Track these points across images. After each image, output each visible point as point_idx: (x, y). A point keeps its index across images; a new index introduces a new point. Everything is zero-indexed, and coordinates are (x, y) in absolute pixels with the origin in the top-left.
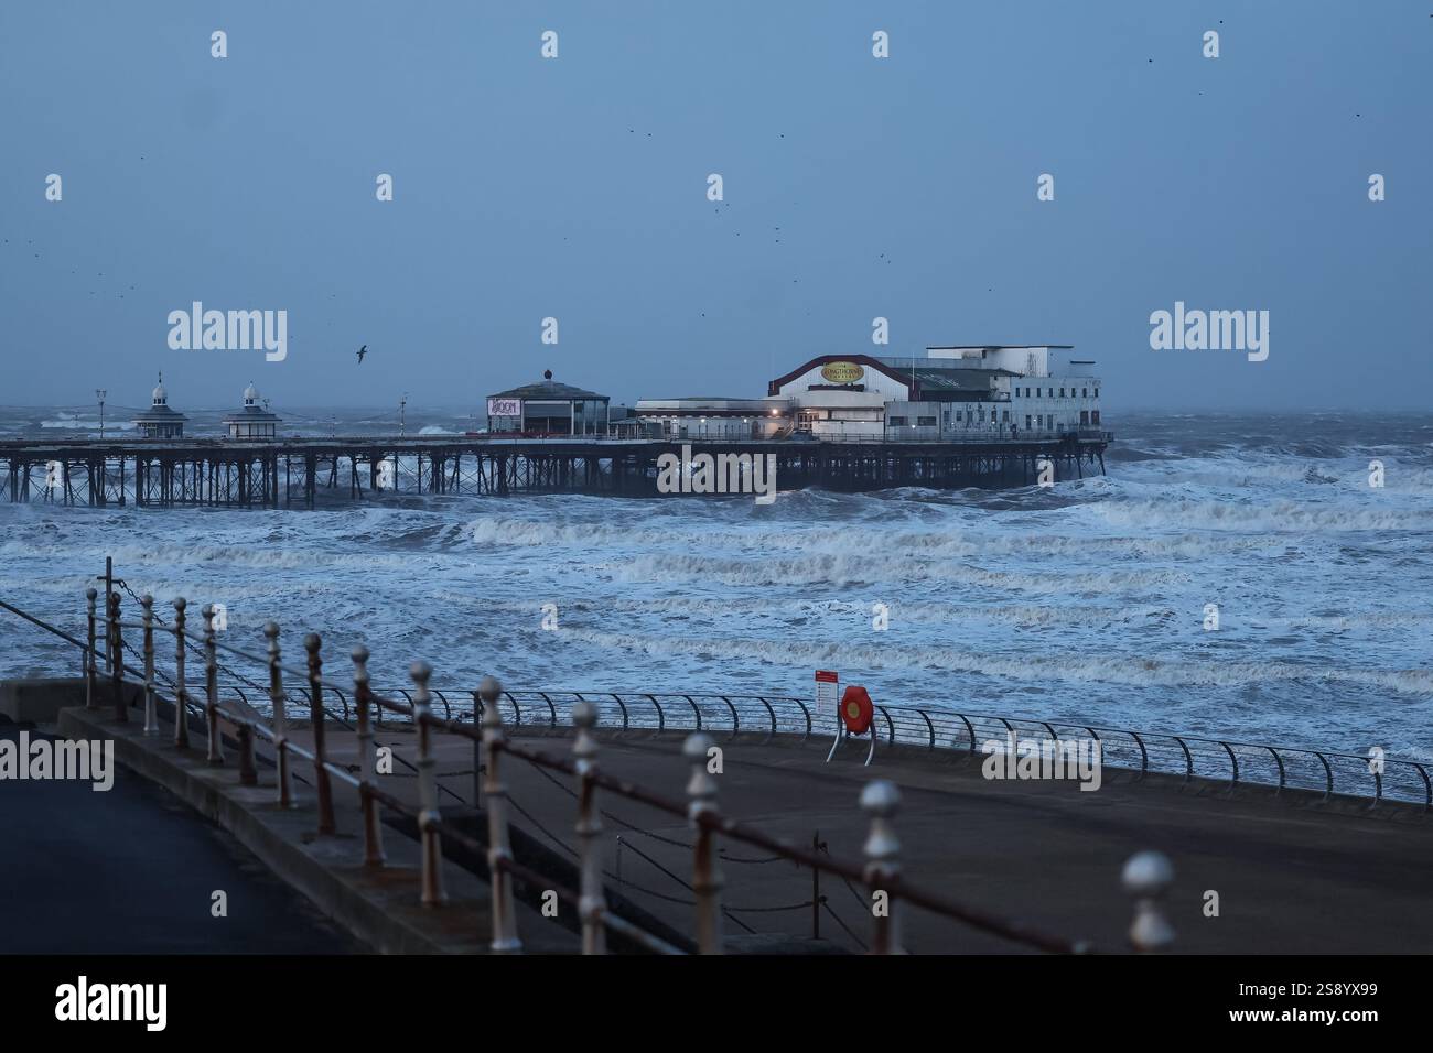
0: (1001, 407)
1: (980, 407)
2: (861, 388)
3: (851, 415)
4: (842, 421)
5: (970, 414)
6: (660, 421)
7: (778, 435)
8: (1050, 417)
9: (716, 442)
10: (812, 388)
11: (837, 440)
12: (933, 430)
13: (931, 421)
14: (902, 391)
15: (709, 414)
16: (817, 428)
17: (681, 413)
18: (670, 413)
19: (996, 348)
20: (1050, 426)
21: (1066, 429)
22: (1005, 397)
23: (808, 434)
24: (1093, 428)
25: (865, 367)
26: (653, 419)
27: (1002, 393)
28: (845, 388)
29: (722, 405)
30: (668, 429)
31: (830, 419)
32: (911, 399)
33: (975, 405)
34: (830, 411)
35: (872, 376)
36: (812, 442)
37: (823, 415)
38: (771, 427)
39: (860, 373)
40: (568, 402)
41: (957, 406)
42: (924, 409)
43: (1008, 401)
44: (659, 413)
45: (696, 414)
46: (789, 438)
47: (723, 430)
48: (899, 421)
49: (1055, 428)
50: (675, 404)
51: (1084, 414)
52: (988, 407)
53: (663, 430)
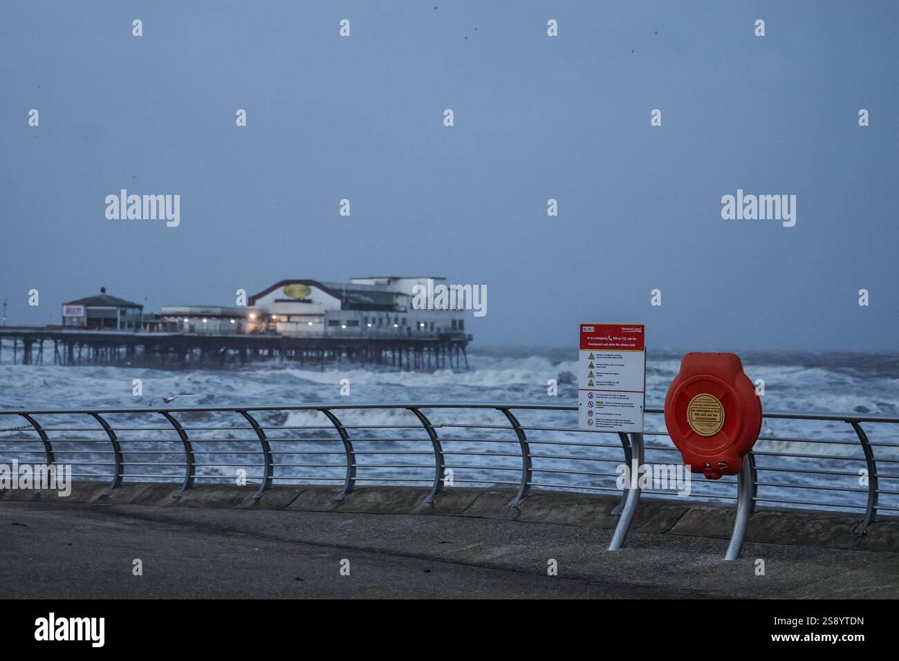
0: (401, 316)
1: (387, 315)
2: (309, 301)
3: (303, 319)
4: (297, 323)
5: (381, 320)
6: (177, 320)
7: (255, 332)
8: (432, 324)
9: (214, 335)
10: (277, 301)
11: (293, 335)
12: (357, 329)
13: (355, 323)
14: (336, 303)
15: (209, 316)
16: (280, 327)
17: (191, 316)
18: (183, 315)
19: (396, 279)
20: (432, 329)
21: (442, 331)
22: (403, 309)
23: (274, 331)
24: (459, 331)
25: (313, 288)
26: (172, 320)
27: (402, 307)
28: (298, 301)
29: (217, 311)
30: (182, 326)
31: (289, 321)
32: (343, 308)
33: (384, 314)
34: (289, 316)
35: (316, 293)
36: (277, 337)
37: (284, 319)
38: (250, 327)
39: (309, 292)
40: (115, 308)
41: (373, 314)
42: (351, 315)
43: (405, 311)
44: (176, 315)
45: (201, 316)
46: (262, 334)
47: (218, 327)
48: (335, 323)
49: (435, 330)
50: (186, 310)
51: (454, 322)
52: (392, 315)
53: (178, 327)
